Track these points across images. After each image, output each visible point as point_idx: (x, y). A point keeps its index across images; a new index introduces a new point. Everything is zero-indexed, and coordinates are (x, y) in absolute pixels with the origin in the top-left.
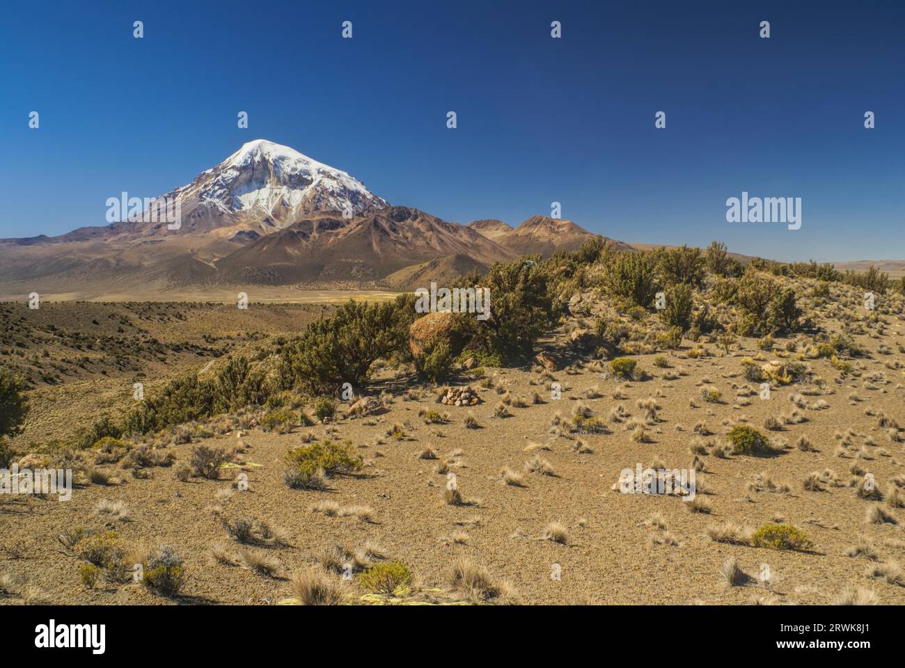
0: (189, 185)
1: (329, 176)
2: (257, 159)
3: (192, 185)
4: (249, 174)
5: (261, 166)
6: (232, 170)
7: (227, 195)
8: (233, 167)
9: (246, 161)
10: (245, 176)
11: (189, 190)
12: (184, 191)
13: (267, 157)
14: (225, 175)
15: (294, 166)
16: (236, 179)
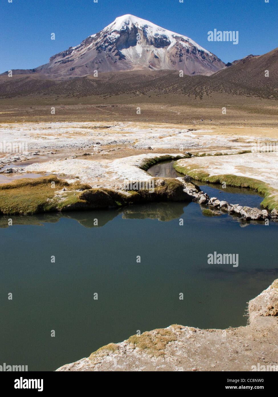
0: (79, 45)
1: (183, 40)
2: (130, 26)
3: (82, 45)
4: (126, 36)
5: (133, 32)
6: (114, 33)
7: (115, 49)
8: (115, 31)
9: (123, 28)
10: (123, 37)
11: (80, 48)
12: (76, 49)
13: (136, 26)
14: (110, 36)
15: (156, 32)
16: (118, 40)
